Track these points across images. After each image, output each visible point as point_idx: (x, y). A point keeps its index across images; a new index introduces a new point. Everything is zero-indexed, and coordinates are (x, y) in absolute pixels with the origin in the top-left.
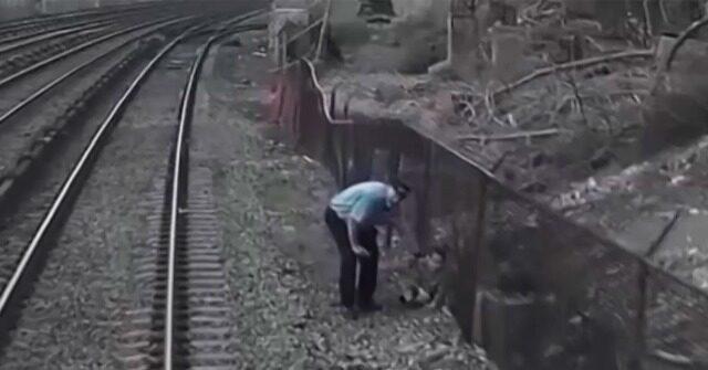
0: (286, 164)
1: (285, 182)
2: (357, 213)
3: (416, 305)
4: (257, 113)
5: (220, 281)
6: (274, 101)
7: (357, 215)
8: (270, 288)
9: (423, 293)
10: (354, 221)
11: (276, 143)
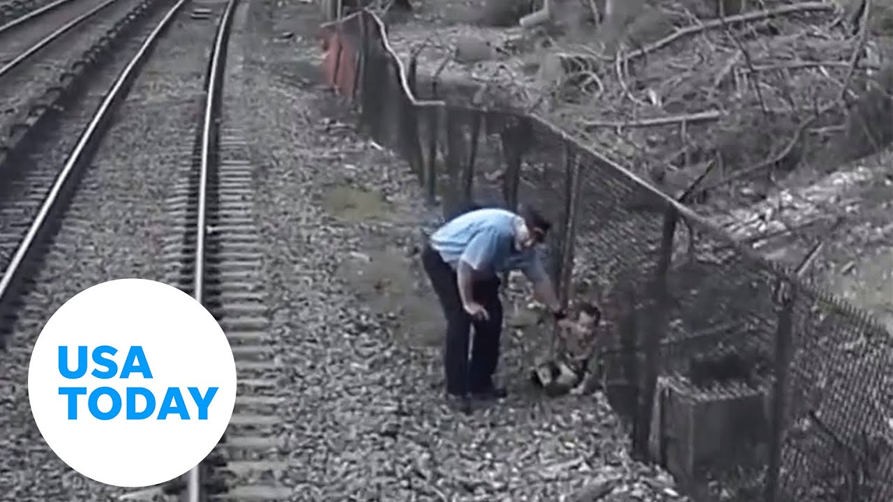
0: (349, 153)
1: (350, 181)
2: (473, 258)
3: (558, 391)
4: (306, 78)
5: (268, 349)
6: (326, 61)
7: (471, 258)
8: (341, 360)
9: (567, 372)
10: (467, 266)
11: (333, 122)
